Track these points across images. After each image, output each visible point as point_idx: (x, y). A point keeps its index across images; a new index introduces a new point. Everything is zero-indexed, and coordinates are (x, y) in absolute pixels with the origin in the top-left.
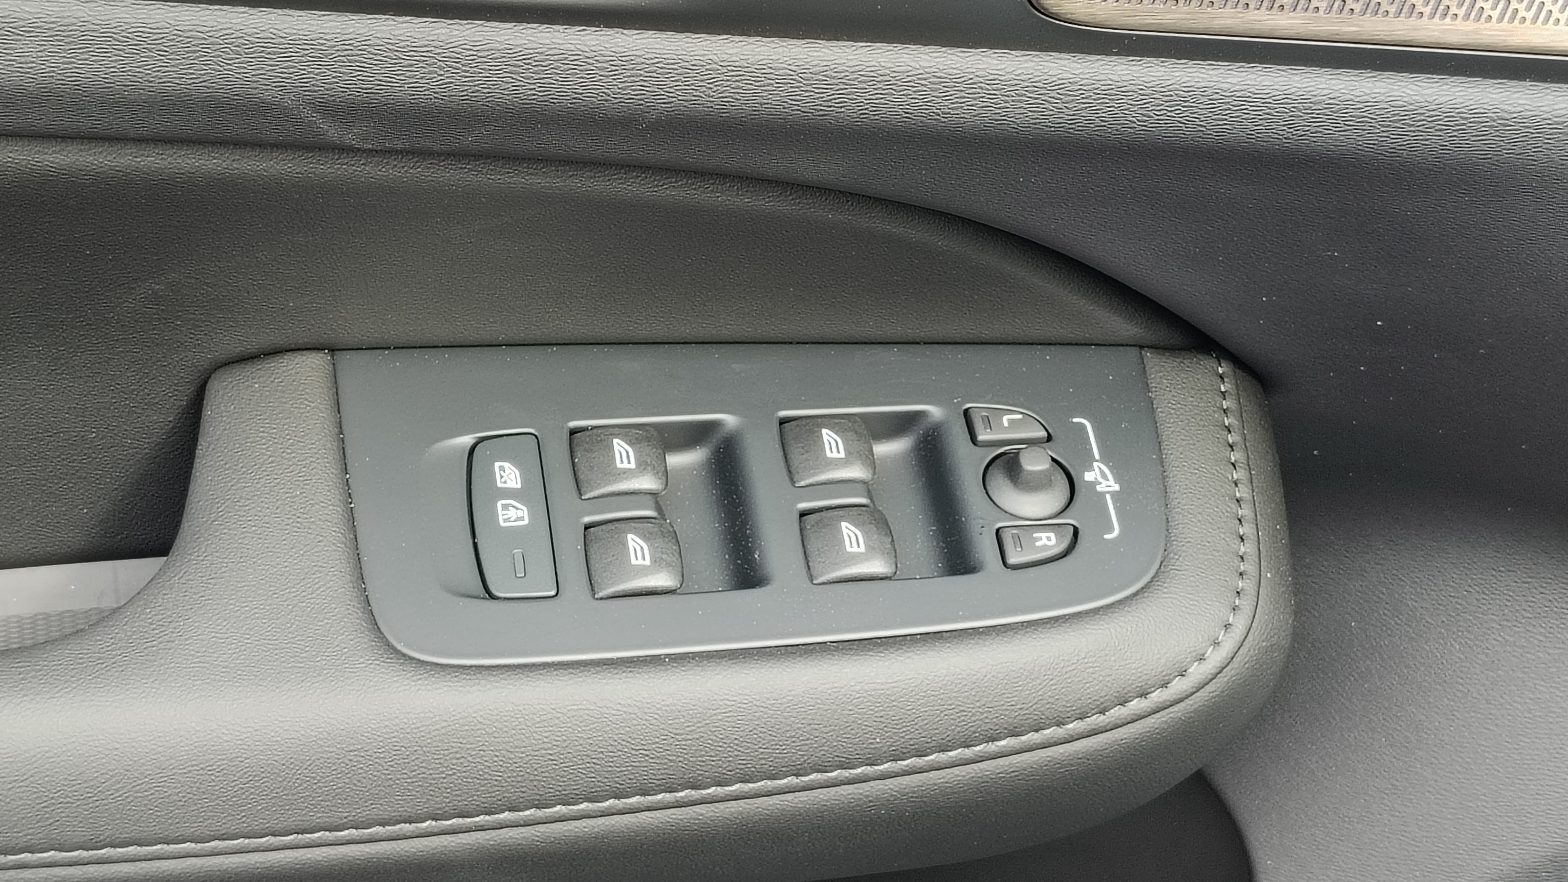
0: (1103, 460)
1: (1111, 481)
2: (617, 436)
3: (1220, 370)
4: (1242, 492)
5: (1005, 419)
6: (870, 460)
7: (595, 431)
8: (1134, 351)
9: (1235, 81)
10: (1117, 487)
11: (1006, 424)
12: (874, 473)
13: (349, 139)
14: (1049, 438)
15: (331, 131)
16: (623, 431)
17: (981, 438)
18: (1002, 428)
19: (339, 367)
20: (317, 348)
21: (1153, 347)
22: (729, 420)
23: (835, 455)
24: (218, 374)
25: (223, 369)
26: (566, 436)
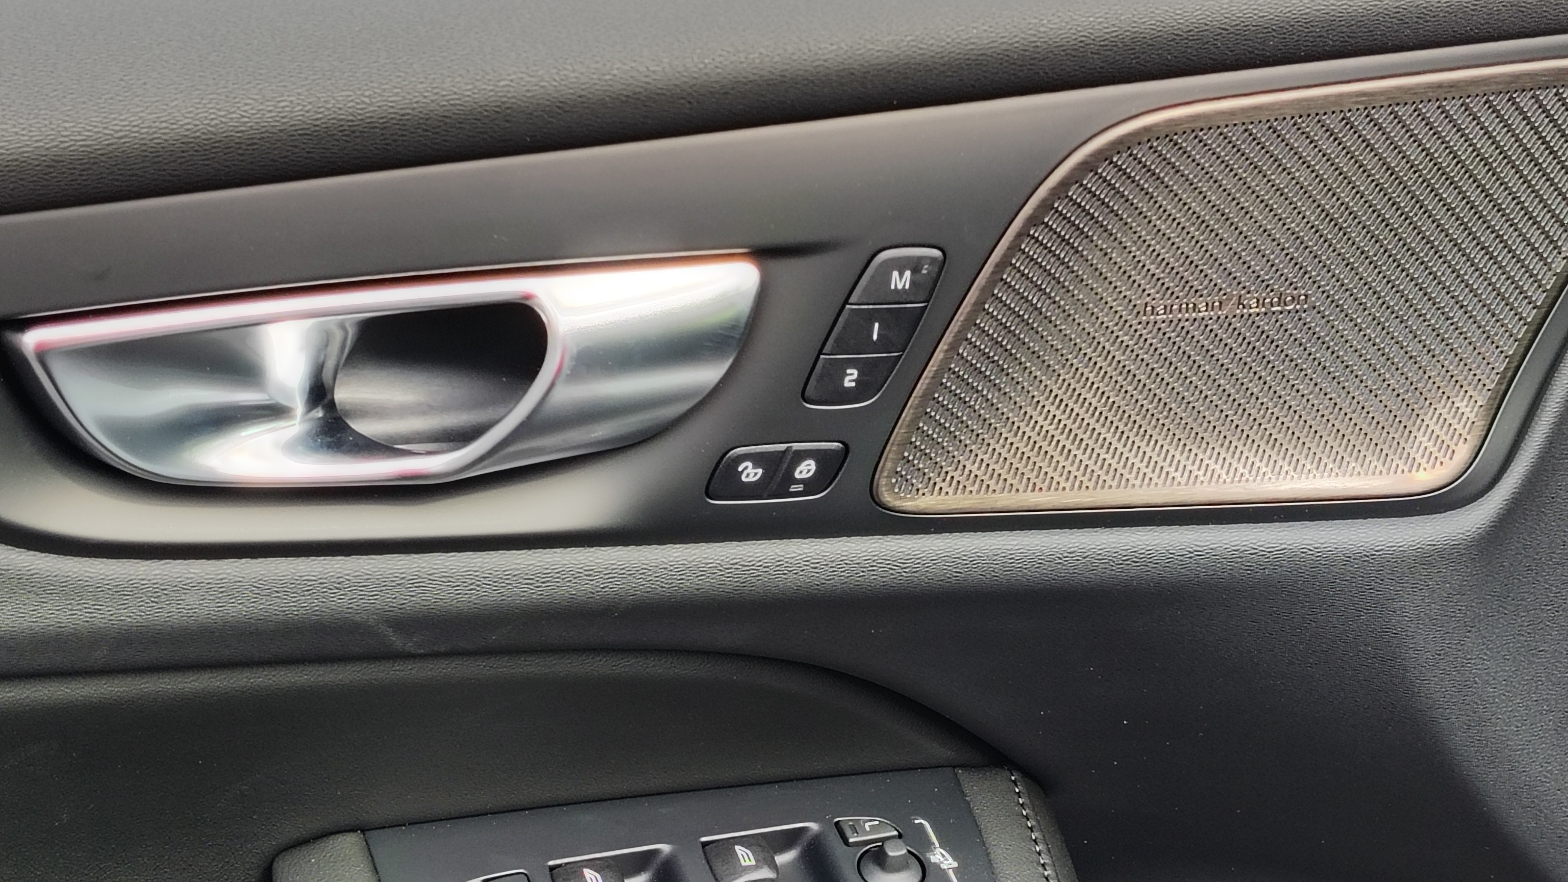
0: (940, 847)
1: (951, 860)
2: (586, 867)
3: (1013, 778)
4: (1044, 859)
5: (867, 825)
6: (774, 866)
7: (568, 866)
8: (949, 770)
9: (1015, 543)
10: (955, 864)
11: (868, 829)
12: (778, 873)
13: (410, 647)
14: (900, 836)
15: (397, 641)
16: (590, 864)
17: (851, 840)
18: (867, 833)
19: (371, 842)
20: (353, 830)
21: (961, 766)
22: (665, 848)
23: (748, 863)
24: (280, 857)
25: (284, 853)
26: (548, 872)
